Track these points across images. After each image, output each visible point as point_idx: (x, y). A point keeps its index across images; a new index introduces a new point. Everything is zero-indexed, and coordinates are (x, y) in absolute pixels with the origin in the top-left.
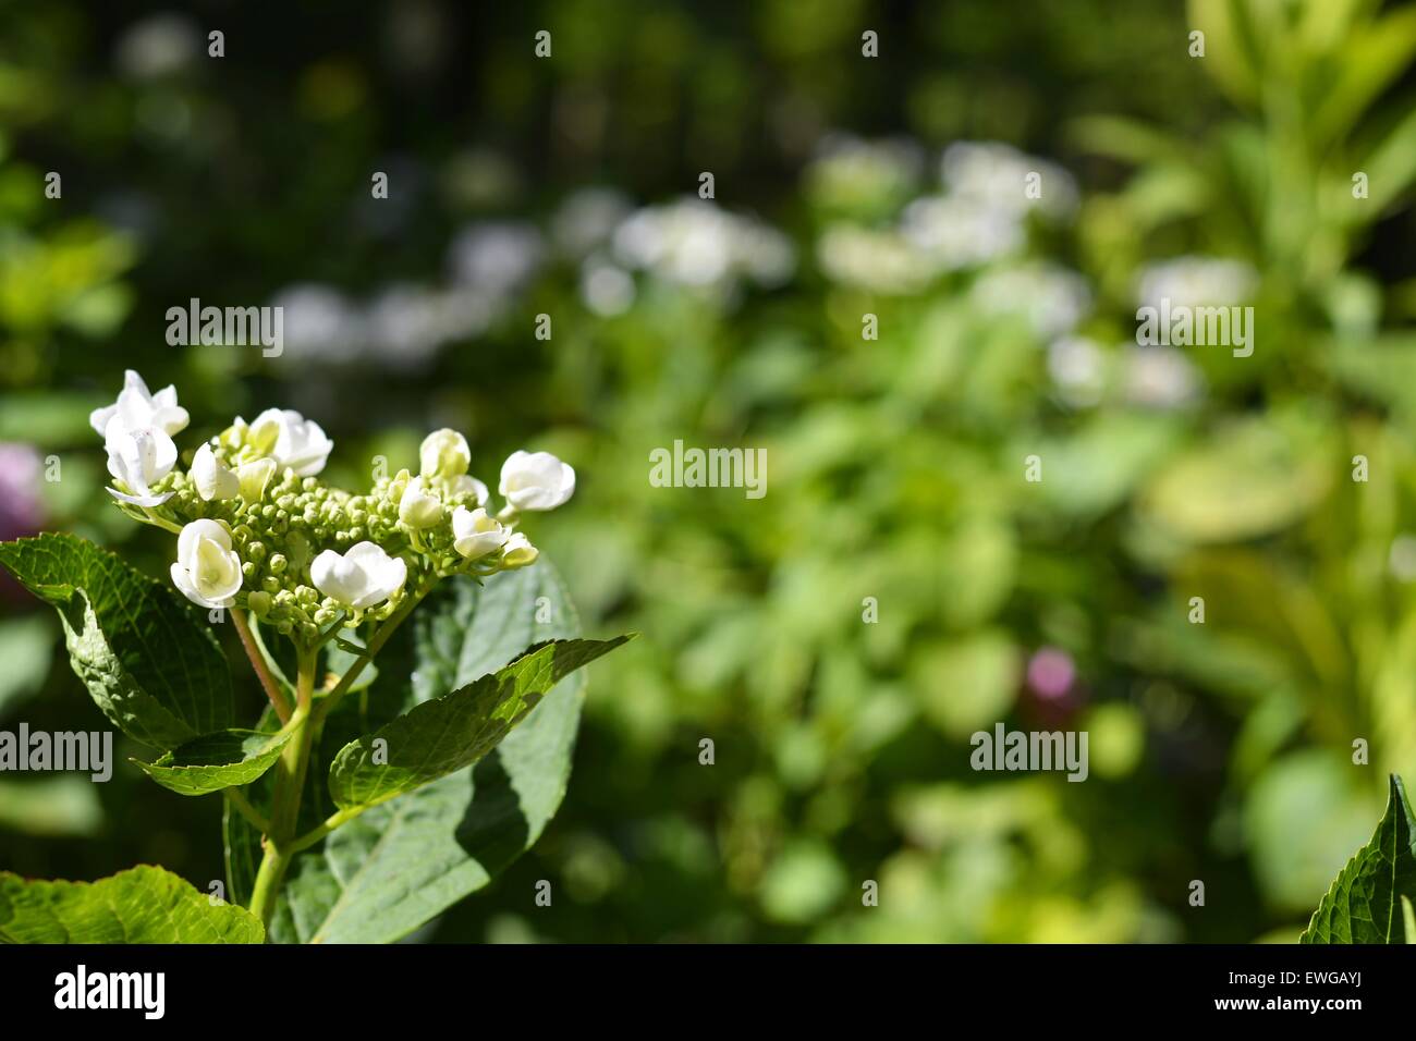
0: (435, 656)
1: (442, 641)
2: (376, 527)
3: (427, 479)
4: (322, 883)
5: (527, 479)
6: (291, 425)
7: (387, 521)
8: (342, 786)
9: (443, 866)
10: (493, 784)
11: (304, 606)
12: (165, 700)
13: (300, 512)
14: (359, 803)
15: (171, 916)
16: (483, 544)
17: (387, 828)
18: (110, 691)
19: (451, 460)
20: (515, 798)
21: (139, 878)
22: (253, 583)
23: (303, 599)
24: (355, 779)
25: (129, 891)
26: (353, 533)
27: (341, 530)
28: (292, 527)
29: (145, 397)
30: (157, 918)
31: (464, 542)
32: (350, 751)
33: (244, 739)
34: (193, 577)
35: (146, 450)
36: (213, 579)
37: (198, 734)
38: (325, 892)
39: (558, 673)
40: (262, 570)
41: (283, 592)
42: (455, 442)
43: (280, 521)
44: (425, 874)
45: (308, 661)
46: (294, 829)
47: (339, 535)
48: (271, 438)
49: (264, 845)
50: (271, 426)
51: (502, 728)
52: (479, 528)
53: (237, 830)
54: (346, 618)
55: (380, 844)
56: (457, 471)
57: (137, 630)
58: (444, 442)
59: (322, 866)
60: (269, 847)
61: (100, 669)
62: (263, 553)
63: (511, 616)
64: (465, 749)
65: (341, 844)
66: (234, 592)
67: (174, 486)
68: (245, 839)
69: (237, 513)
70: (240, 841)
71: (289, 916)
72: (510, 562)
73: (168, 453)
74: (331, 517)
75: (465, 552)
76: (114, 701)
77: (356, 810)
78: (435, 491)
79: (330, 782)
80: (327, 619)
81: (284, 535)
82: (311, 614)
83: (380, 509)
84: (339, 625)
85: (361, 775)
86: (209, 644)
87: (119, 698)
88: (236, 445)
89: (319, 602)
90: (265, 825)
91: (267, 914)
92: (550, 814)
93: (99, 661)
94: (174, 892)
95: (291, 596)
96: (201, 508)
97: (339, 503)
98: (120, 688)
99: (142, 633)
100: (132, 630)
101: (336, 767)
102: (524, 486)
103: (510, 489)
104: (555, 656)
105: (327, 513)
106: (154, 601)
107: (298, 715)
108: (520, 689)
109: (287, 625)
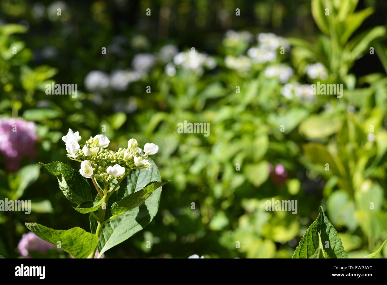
0: (132, 182)
1: (133, 179)
2: (119, 160)
3: (129, 149)
4: (109, 229)
5: (149, 148)
6: (102, 138)
7: (121, 159)
8: (113, 211)
9: (134, 226)
10: (143, 209)
11: (105, 177)
12: (78, 195)
13: (104, 157)
14: (117, 214)
15: (81, 237)
16: (140, 164)
17: (122, 218)
18: (67, 193)
19: (134, 145)
20: (148, 211)
21: (75, 229)
22: (95, 172)
23: (105, 175)
24: (116, 210)
25: (73, 232)
26: (115, 161)
27: (112, 160)
28: (102, 160)
29: (73, 134)
30: (79, 237)
31: (137, 163)
32: (115, 204)
33: (93, 202)
34: (84, 172)
35: (74, 146)
36: (87, 172)
37: (85, 201)
38: (110, 231)
39: (155, 188)
40: (97, 169)
41: (101, 174)
42: (135, 141)
43: (100, 159)
44: (130, 227)
45: (106, 187)
46: (104, 219)
47: (112, 162)
48: (98, 141)
49: (98, 222)
50: (98, 139)
51: (145, 199)
52: (139, 161)
53: (92, 219)
54: (113, 179)
55: (121, 221)
56: (135, 147)
57: (72, 180)
58: (132, 141)
59: (109, 226)
60: (99, 223)
61: (66, 189)
62: (97, 166)
63: (147, 173)
64: (137, 204)
65: (113, 221)
66: (92, 175)
67: (79, 152)
68: (94, 221)
69: (92, 158)
70: (93, 221)
71: (103, 236)
72: (145, 167)
73: (78, 146)
74: (110, 158)
75: (137, 165)
76: (68, 195)
77: (116, 215)
78: (131, 152)
79: (111, 210)
80: (110, 179)
81: (101, 162)
82: (107, 178)
83: (120, 156)
84: (112, 180)
85: (117, 209)
86: (86, 182)
87: (69, 194)
88: (91, 143)
89: (108, 176)
90: (98, 218)
91: (99, 236)
92: (155, 215)
93: (65, 187)
94: (82, 232)
95: (103, 175)
96: (85, 157)
97: (111, 155)
98: (70, 193)
99: (73, 180)
100: (71, 180)
101: (112, 207)
102: (148, 150)
103: (146, 151)
104: (155, 185)
105: (110, 157)
106: (75, 174)
107: (104, 197)
108: (148, 192)
109: (102, 181)
